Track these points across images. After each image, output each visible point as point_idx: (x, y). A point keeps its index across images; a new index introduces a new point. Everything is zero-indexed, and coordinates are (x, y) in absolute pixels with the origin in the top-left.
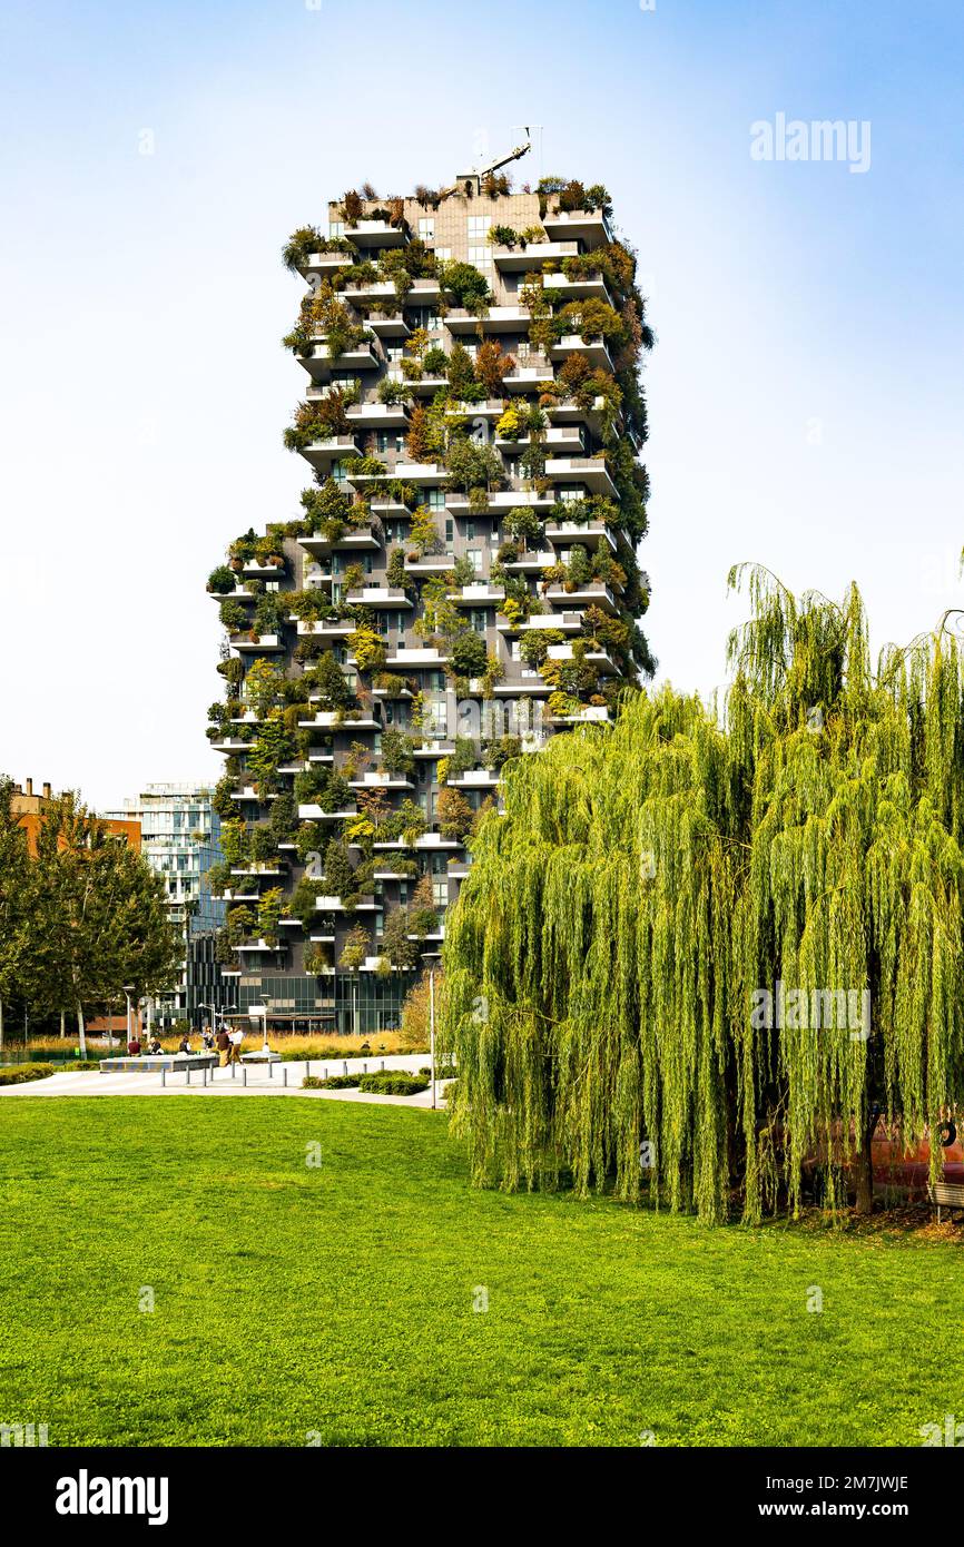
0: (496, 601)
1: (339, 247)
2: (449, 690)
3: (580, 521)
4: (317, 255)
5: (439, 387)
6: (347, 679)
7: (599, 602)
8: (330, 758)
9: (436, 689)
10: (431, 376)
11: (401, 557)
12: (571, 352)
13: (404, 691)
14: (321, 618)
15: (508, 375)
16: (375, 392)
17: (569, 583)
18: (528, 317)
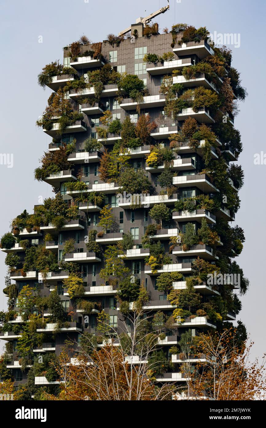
0: (145, 257)
1: (67, 72)
2: (118, 309)
3: (191, 211)
4: (57, 76)
5: (116, 141)
6: (64, 304)
7: (202, 256)
8: (54, 349)
9: (112, 308)
10: (113, 135)
11: (95, 235)
12: (187, 117)
13: (93, 310)
14: (50, 270)
15: (154, 132)
16: (84, 145)
17: (185, 246)
18: (164, 100)
